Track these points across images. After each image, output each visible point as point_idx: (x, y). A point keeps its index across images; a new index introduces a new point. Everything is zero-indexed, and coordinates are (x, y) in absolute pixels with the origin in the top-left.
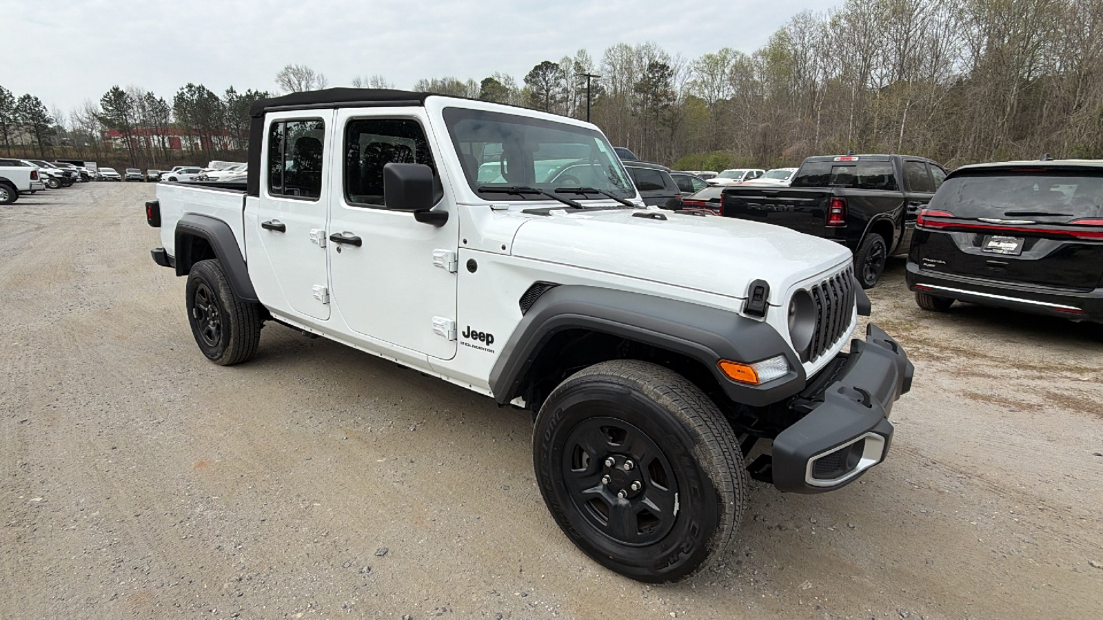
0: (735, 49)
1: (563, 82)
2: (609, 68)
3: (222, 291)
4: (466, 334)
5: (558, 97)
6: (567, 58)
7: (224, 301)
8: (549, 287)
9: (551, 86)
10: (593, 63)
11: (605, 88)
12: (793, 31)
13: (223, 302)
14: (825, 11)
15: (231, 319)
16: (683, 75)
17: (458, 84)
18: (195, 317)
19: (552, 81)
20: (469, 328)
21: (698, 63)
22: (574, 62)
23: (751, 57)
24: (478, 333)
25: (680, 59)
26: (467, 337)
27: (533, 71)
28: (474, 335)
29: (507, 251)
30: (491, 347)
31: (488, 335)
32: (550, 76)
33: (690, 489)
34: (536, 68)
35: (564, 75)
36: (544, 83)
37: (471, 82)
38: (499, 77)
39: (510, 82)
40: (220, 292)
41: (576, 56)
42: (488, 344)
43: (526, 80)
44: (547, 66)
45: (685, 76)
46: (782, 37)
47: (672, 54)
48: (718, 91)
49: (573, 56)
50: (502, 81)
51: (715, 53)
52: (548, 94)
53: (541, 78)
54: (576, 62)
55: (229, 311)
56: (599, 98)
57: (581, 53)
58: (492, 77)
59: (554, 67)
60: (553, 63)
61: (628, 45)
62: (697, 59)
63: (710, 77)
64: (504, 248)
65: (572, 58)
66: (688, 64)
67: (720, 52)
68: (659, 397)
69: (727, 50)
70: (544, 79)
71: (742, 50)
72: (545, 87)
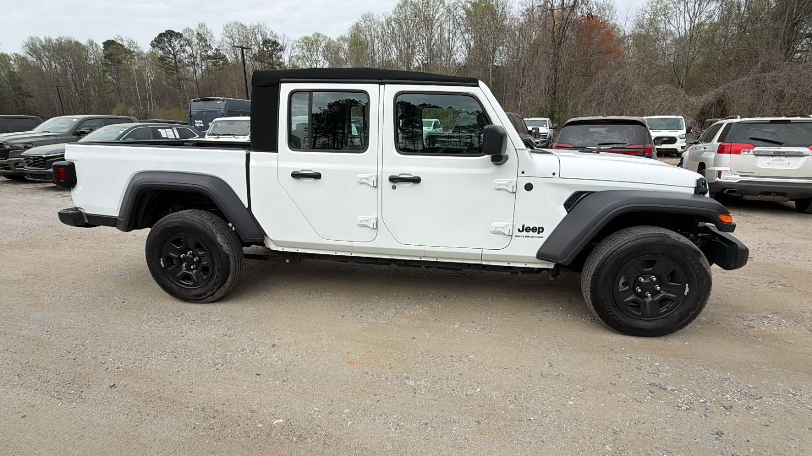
0: (325, 34)
1: (188, 48)
2: (229, 40)
3: (218, 236)
4: (521, 230)
5: (186, 61)
6: (189, 29)
7: (222, 244)
8: (585, 194)
9: (177, 52)
10: (214, 35)
11: (227, 56)
12: (363, 25)
13: (222, 246)
14: (381, 15)
15: (231, 259)
16: (290, 50)
17: (77, 43)
18: (163, 266)
19: (178, 47)
20: (523, 226)
21: (299, 42)
22: (195, 33)
23: (336, 41)
24: (531, 228)
25: (286, 38)
26: (522, 231)
27: (158, 37)
28: (528, 229)
29: (557, 175)
30: (541, 235)
31: (539, 228)
32: (176, 43)
33: (697, 278)
34: (161, 35)
35: (189, 44)
36: (170, 49)
37: (91, 43)
38: (122, 40)
39: (134, 46)
40: (216, 237)
41: (197, 28)
42: (539, 233)
43: (152, 44)
44: (170, 34)
45: (291, 52)
46: (357, 29)
47: (279, 34)
48: (316, 64)
49: (194, 28)
50: (126, 45)
51: (310, 35)
52: (175, 57)
53: (167, 45)
54: (198, 34)
55: (228, 252)
56: (223, 64)
57: (201, 26)
58: (113, 39)
59: (179, 36)
60: (176, 32)
61: (243, 24)
62: (297, 39)
63: (309, 54)
64: (554, 174)
65: (194, 30)
66: (291, 42)
67: (314, 36)
68: (679, 238)
69: (319, 35)
70: (170, 45)
71: (329, 36)
72: (172, 52)
